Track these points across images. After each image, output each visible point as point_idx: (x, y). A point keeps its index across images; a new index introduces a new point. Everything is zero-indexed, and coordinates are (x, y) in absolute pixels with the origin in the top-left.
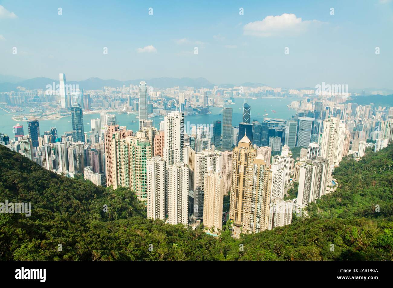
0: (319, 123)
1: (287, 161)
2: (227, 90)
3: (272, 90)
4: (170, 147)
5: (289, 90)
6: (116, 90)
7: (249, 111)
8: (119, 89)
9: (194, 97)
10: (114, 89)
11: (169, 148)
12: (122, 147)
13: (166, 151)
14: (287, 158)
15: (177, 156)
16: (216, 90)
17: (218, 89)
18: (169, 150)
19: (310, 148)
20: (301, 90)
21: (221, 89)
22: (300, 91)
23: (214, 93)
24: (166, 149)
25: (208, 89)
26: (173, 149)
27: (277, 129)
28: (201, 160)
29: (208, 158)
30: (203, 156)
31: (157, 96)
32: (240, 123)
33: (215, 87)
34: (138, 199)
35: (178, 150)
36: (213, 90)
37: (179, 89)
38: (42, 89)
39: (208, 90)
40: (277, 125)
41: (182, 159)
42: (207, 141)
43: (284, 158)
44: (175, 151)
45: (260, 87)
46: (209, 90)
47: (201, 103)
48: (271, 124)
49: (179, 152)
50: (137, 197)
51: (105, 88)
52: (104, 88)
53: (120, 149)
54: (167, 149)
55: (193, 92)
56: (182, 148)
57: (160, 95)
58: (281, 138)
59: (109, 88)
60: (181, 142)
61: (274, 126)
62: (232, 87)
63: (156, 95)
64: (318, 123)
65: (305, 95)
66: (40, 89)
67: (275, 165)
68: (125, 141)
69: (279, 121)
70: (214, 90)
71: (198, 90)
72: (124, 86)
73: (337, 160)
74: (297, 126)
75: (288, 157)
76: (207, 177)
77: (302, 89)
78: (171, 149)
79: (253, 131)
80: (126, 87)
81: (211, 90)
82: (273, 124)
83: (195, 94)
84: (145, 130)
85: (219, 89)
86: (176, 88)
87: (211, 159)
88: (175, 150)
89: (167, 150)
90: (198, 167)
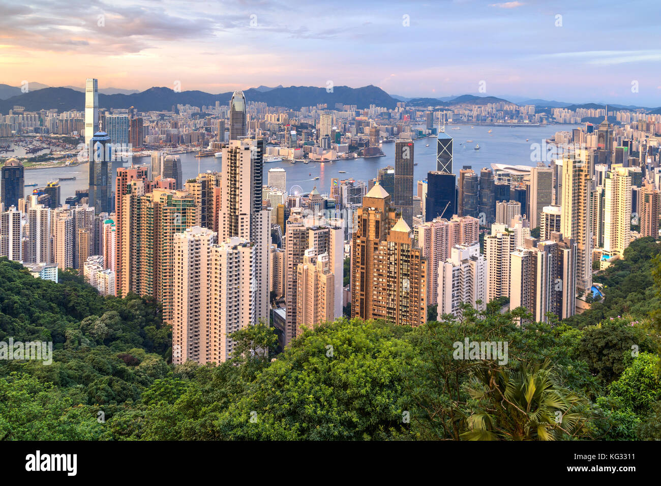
0: (601, 173)
1: (504, 245)
2: (423, 111)
3: (516, 111)
4: (231, 208)
5: (552, 109)
6: (201, 110)
7: (450, 148)
8: (207, 109)
9: (353, 124)
10: (196, 109)
11: (229, 212)
12: (144, 211)
13: (224, 217)
14: (504, 240)
15: (245, 227)
16: (401, 110)
17: (405, 109)
18: (230, 215)
19: (544, 217)
20: (578, 109)
21: (412, 108)
22: (575, 112)
23: (398, 116)
24: (224, 214)
26: (237, 214)
27: (514, 185)
29: (311, 233)
30: (301, 228)
31: (280, 122)
33: (399, 104)
34: (164, 321)
35: (245, 214)
36: (394, 109)
37: (326, 109)
38: (56, 110)
39: (385, 110)
41: (257, 234)
43: (497, 240)
44: (240, 217)
45: (492, 103)
46: (388, 109)
47: (366, 135)
48: (503, 175)
49: (247, 219)
50: (164, 318)
51: (180, 107)
52: (176, 107)
53: (139, 215)
54: (227, 214)
55: (354, 114)
56: (258, 211)
57: (285, 119)
58: (520, 204)
59: (187, 106)
60: (255, 199)
61: (509, 180)
63: (278, 120)
64: (597, 171)
65: (585, 119)
66: (51, 110)
67: (456, 250)
68: (151, 199)
69: (527, 170)
70: (396, 110)
71: (366, 110)
72: (217, 103)
73: (619, 246)
74: (553, 178)
75: (504, 237)
76: (302, 272)
78: (232, 214)
80: (220, 105)
81: (390, 111)
82: (508, 175)
83: (357, 118)
84: (204, 179)
85: (408, 108)
86: (320, 106)
87: (317, 235)
88: (241, 214)
89: (227, 216)
90: (292, 252)
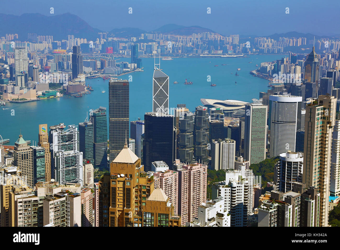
1: (238, 194)
2: (126, 42)
7: (166, 87)
14: (238, 188)
16: (103, 41)
17: (107, 40)
20: (280, 38)
21: (115, 39)
22: (278, 40)
23: (99, 48)
25: (86, 40)
28: (29, 209)
32: (146, 114)
40: (228, 114)
42: (75, 157)
48: (216, 112)
55: (51, 46)
58: (235, 142)
61: (221, 117)
62: (137, 35)
65: (287, 49)
69: (233, 104)
70: (97, 42)
71: (63, 41)
74: (266, 115)
75: (238, 185)
77: (282, 35)
79: (174, 129)
82: (220, 111)
85: (110, 39)
